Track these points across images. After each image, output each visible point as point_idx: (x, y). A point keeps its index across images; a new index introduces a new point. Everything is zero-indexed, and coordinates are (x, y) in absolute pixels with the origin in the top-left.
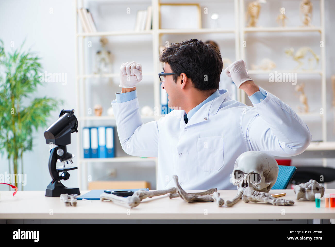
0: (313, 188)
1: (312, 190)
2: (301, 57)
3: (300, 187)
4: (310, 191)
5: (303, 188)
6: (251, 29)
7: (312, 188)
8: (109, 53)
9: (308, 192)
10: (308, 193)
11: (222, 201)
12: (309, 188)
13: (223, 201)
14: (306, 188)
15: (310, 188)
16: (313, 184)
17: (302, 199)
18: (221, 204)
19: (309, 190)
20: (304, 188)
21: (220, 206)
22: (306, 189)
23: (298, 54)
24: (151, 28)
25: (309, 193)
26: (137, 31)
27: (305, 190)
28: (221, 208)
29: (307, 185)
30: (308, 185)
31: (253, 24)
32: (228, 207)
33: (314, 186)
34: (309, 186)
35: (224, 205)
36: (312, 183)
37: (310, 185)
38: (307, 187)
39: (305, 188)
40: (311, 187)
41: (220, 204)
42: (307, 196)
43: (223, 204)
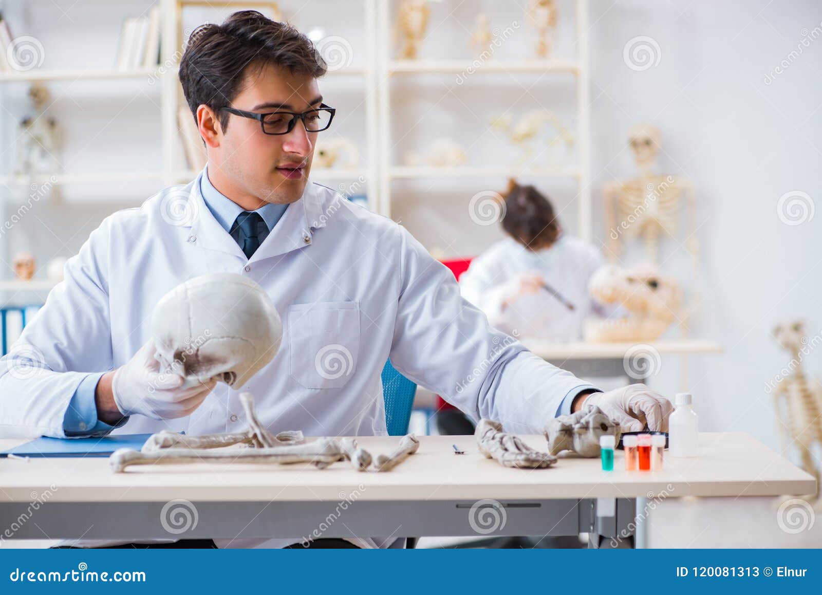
0: (594, 424)
1: (591, 431)
2: (528, 136)
3: (560, 424)
4: (586, 433)
5: (567, 424)
6: (405, 65)
7: (591, 425)
8: (52, 123)
9: (580, 434)
10: (580, 438)
11: (365, 457)
12: (582, 423)
13: (369, 456)
14: (576, 424)
15: (585, 426)
16: (593, 414)
17: (564, 452)
18: (364, 464)
19: (582, 429)
20: (571, 425)
21: (361, 469)
22: (576, 427)
23: (522, 127)
24: (159, 62)
25: (583, 437)
26: (124, 68)
27: (573, 429)
28: (363, 475)
29: (578, 417)
30: (581, 417)
31: (410, 54)
32: (380, 471)
33: (595, 418)
34: (583, 421)
35: (371, 467)
36: (590, 412)
37: (586, 417)
38: (578, 422)
39: (573, 426)
40: (588, 423)
41: (361, 465)
42: (578, 445)
43: (369, 464)
